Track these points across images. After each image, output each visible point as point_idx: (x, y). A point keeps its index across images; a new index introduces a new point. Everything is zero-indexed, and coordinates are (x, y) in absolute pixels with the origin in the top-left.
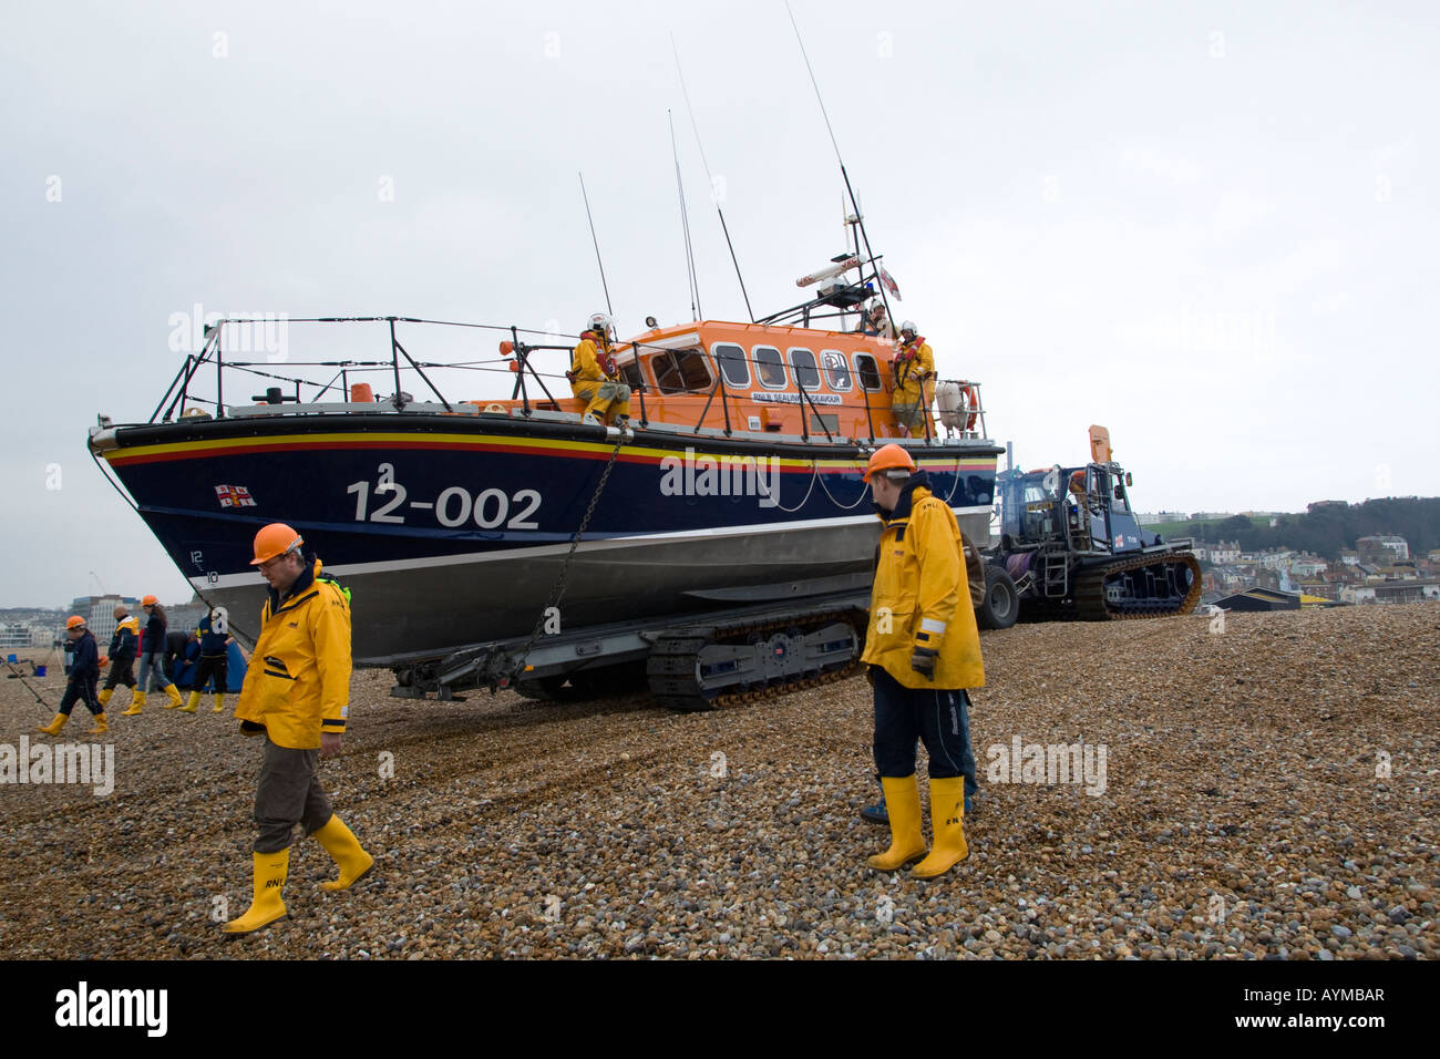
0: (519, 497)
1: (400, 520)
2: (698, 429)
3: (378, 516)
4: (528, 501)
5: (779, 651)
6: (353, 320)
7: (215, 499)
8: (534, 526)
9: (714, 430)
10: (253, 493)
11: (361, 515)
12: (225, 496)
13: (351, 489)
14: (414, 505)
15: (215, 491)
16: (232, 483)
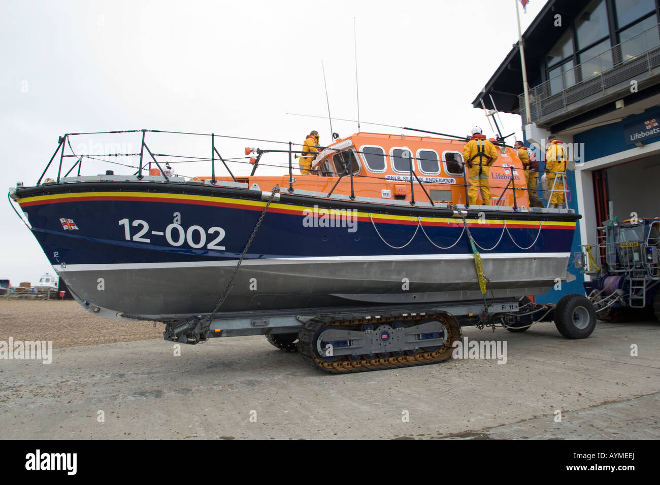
0: (211, 231)
1: (148, 241)
2: (330, 195)
3: (137, 238)
4: (217, 234)
5: (385, 336)
6: (126, 132)
7: (61, 225)
8: (223, 248)
9: (342, 196)
10: (76, 223)
11: (128, 237)
12: (65, 224)
13: (121, 223)
14: (154, 233)
15: (60, 221)
16: (67, 217)
